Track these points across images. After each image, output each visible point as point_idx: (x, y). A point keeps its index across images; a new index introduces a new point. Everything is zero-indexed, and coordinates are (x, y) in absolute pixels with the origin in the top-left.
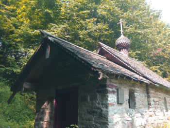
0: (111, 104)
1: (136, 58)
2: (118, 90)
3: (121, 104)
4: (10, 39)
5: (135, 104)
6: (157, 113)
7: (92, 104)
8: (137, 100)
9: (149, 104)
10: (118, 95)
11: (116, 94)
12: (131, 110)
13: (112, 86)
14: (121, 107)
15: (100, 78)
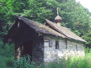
0: (46, 47)
1: (65, 27)
2: (49, 41)
3: (51, 47)
4: (3, 18)
5: (59, 47)
6: (71, 52)
7: (38, 47)
8: (60, 45)
9: (67, 48)
10: (49, 43)
11: (49, 42)
12: (56, 50)
13: (46, 39)
14: (51, 48)
15: (39, 36)
